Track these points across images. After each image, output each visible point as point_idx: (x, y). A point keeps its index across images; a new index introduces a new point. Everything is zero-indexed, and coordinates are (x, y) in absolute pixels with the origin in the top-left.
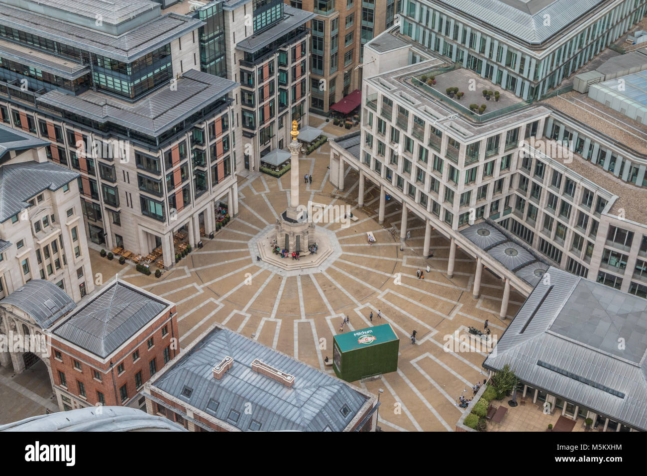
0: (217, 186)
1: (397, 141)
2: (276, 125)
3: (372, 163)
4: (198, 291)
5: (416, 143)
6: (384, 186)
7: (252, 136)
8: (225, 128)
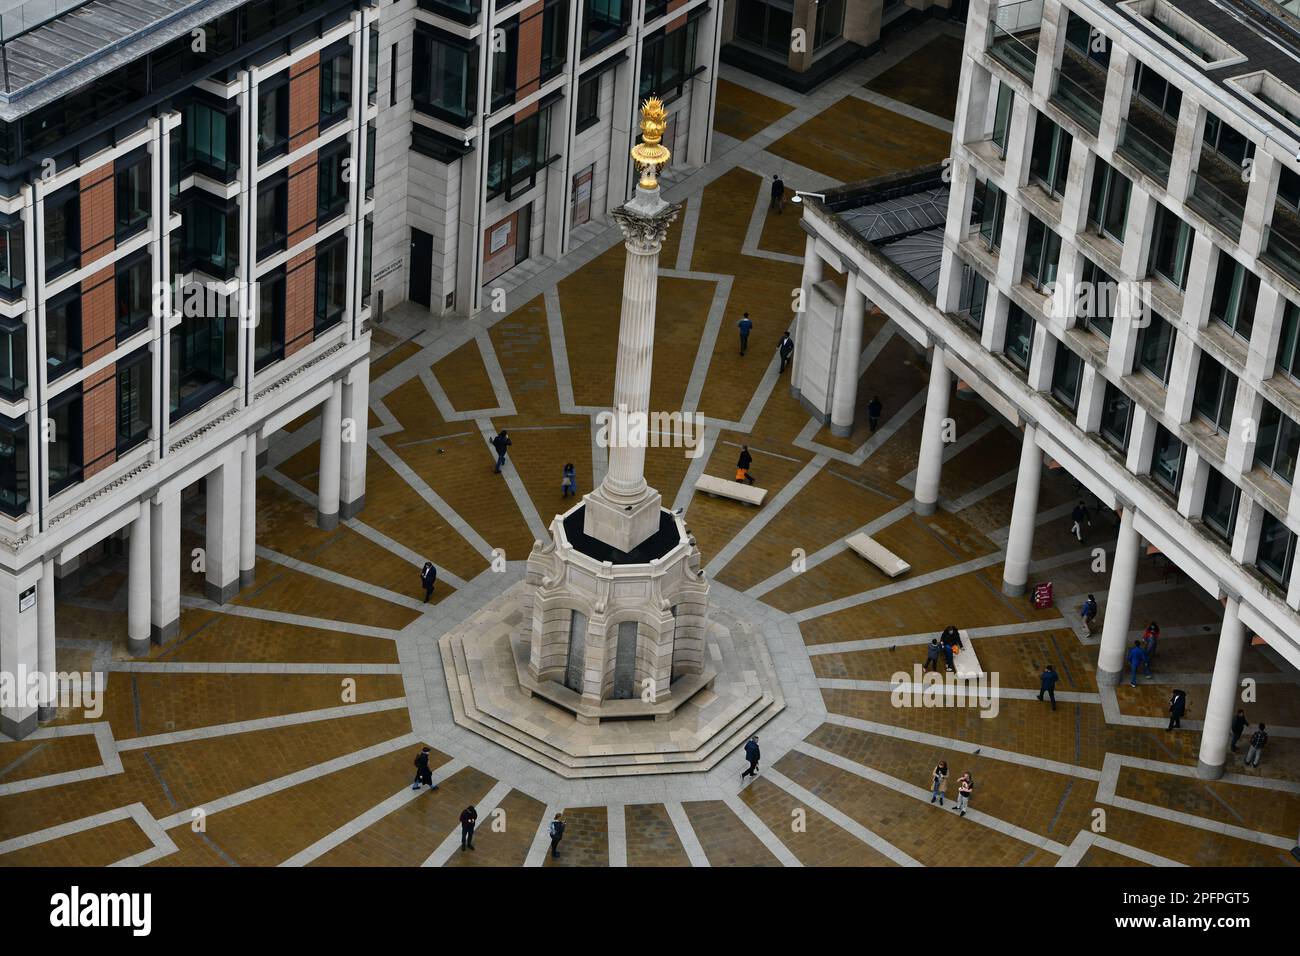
0: (277, 370)
1: (1116, 224)
2: (568, 109)
3: (993, 319)
4: (150, 845)
5: (1205, 241)
6: (1036, 425)
7: (452, 151)
8: (334, 104)
